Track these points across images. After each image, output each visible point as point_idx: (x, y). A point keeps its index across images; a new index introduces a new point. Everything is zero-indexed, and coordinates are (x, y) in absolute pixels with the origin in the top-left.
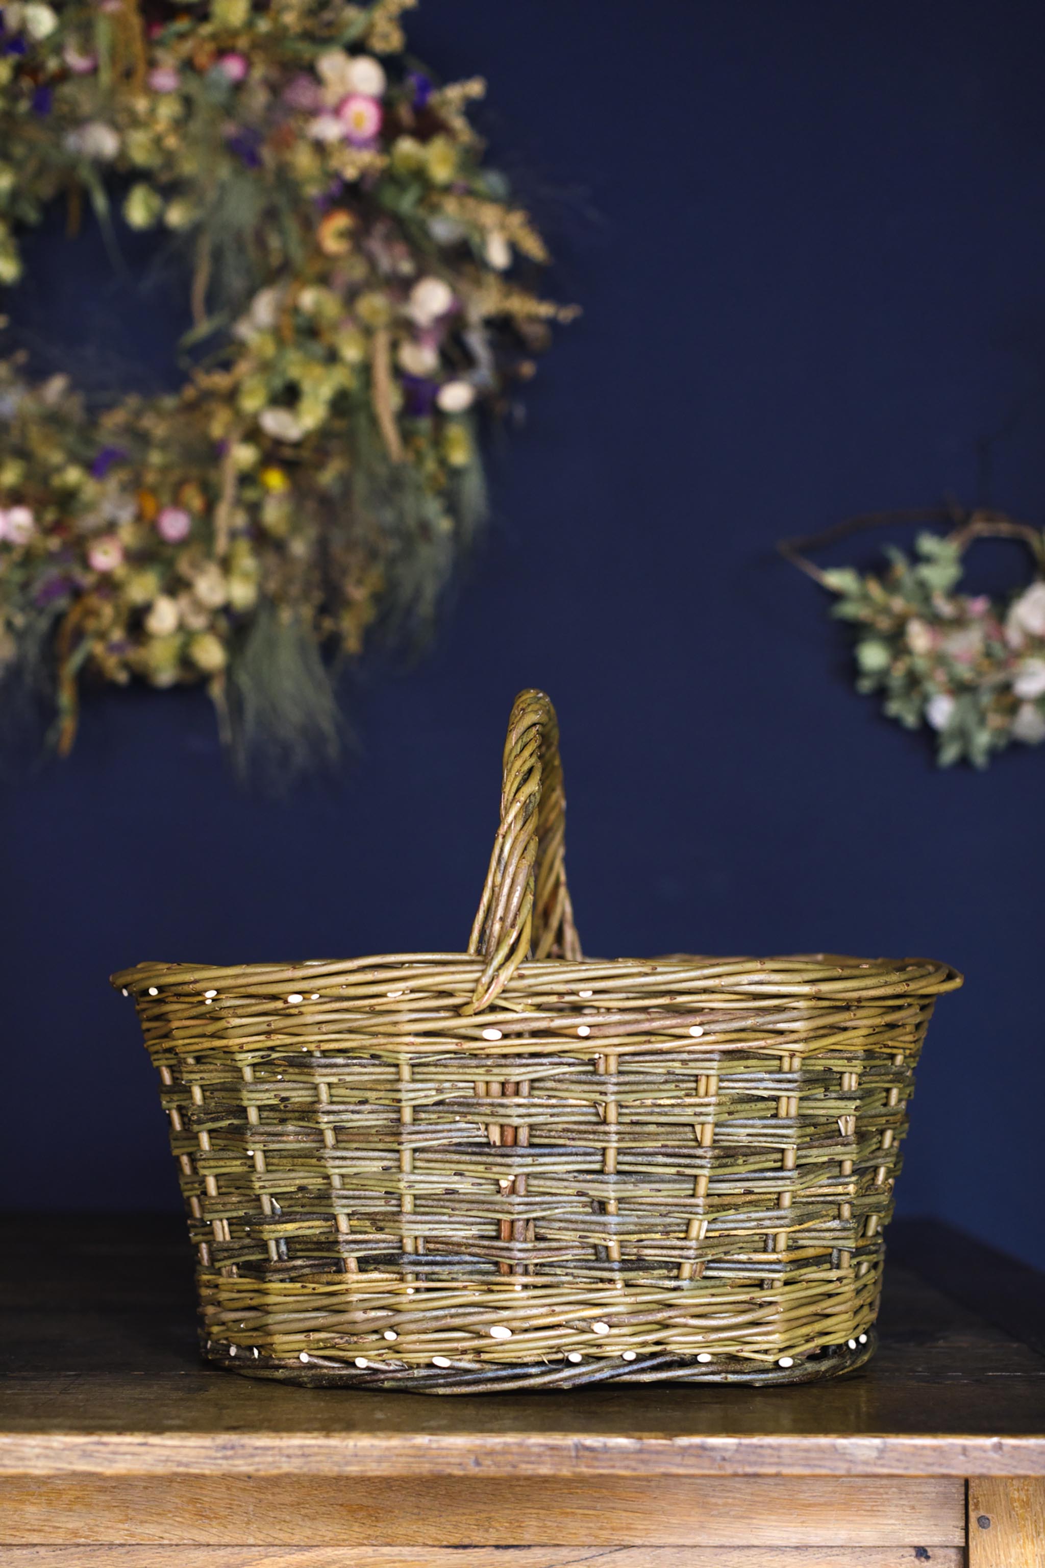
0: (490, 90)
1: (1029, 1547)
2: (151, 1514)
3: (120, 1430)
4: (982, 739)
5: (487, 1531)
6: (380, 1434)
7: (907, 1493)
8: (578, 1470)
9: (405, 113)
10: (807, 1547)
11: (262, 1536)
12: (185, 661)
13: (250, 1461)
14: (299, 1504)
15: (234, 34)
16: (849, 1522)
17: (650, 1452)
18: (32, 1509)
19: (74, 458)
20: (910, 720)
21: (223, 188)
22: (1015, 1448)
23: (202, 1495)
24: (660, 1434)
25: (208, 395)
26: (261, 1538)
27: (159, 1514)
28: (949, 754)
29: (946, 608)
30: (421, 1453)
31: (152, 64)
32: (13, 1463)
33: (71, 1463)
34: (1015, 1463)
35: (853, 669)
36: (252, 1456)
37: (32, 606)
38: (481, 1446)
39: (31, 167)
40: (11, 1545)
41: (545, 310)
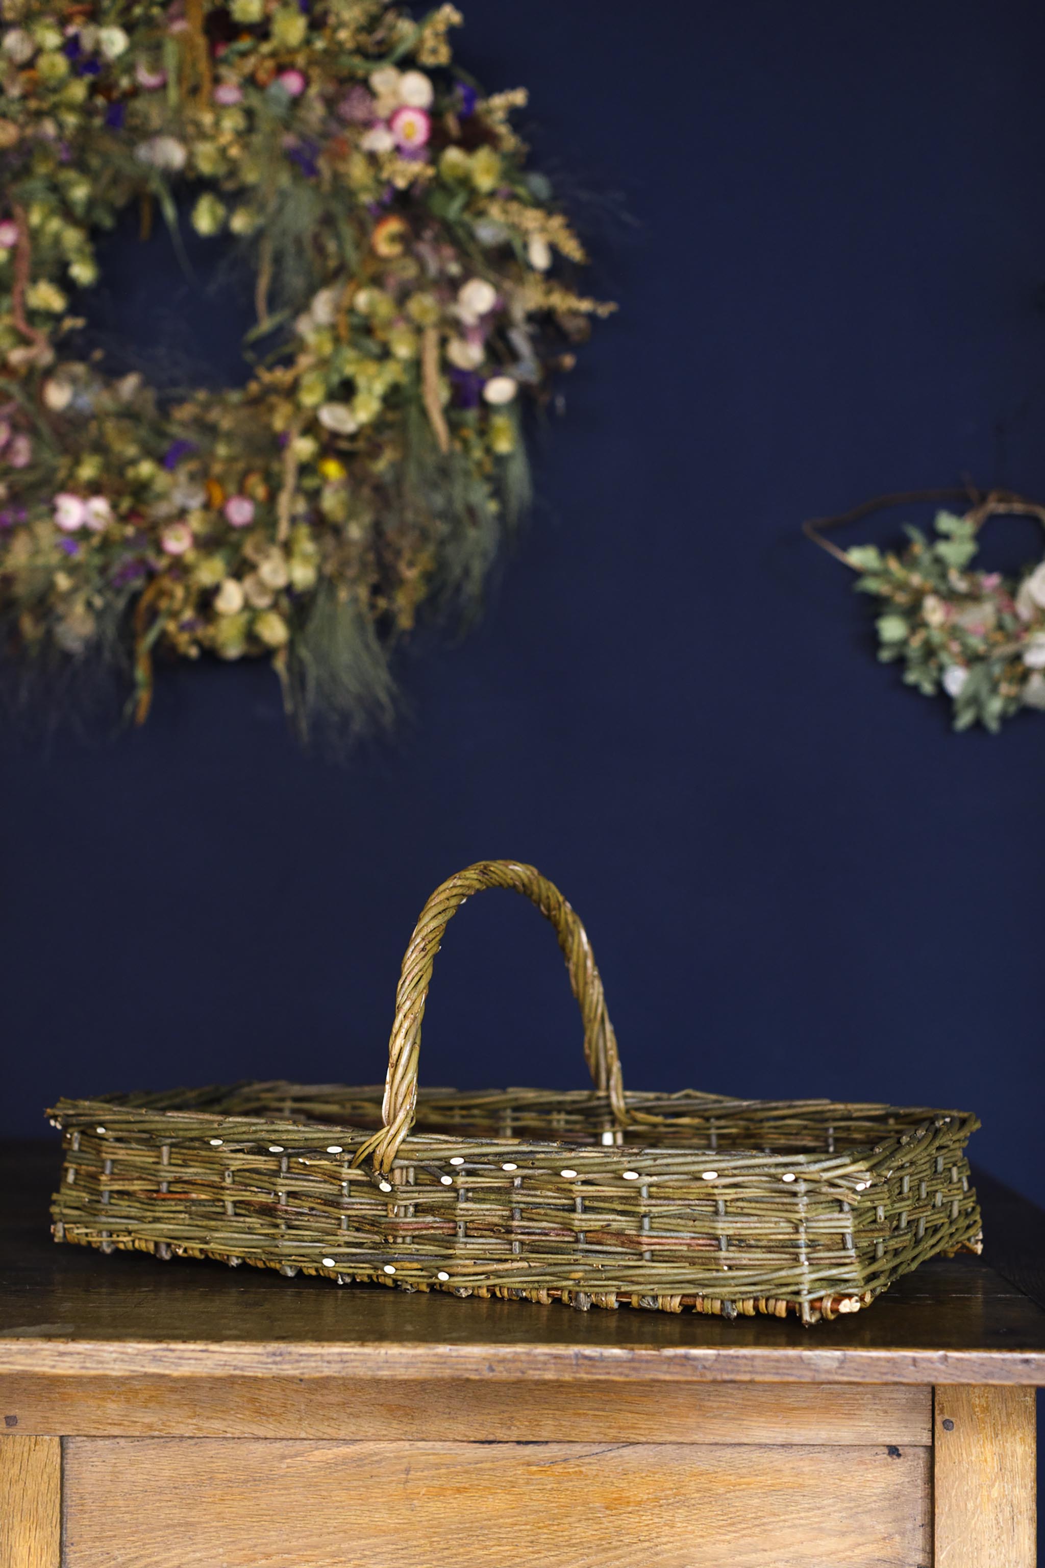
0: (531, 99)
1: (988, 1447)
2: (216, 1411)
3: (185, 1339)
4: (995, 706)
5: (509, 1428)
6: (407, 1344)
7: (881, 1399)
8: (578, 1376)
9: (452, 123)
10: (792, 1445)
11: (312, 1431)
12: (251, 636)
13: (296, 1365)
14: (344, 1404)
15: (292, 51)
16: (829, 1424)
17: (641, 1361)
18: (113, 1406)
19: (147, 452)
20: (928, 688)
21: (283, 195)
22: (958, 1359)
23: (259, 1395)
24: (650, 1346)
25: (271, 389)
26: (312, 1432)
27: (223, 1411)
28: (964, 720)
29: (961, 585)
30: (443, 1360)
31: (217, 80)
32: (94, 1366)
33: (143, 1366)
34: (959, 1373)
35: (874, 641)
36: (298, 1361)
37: (110, 586)
38: (495, 1355)
39: (106, 178)
40: (95, 1436)
41: (585, 306)
